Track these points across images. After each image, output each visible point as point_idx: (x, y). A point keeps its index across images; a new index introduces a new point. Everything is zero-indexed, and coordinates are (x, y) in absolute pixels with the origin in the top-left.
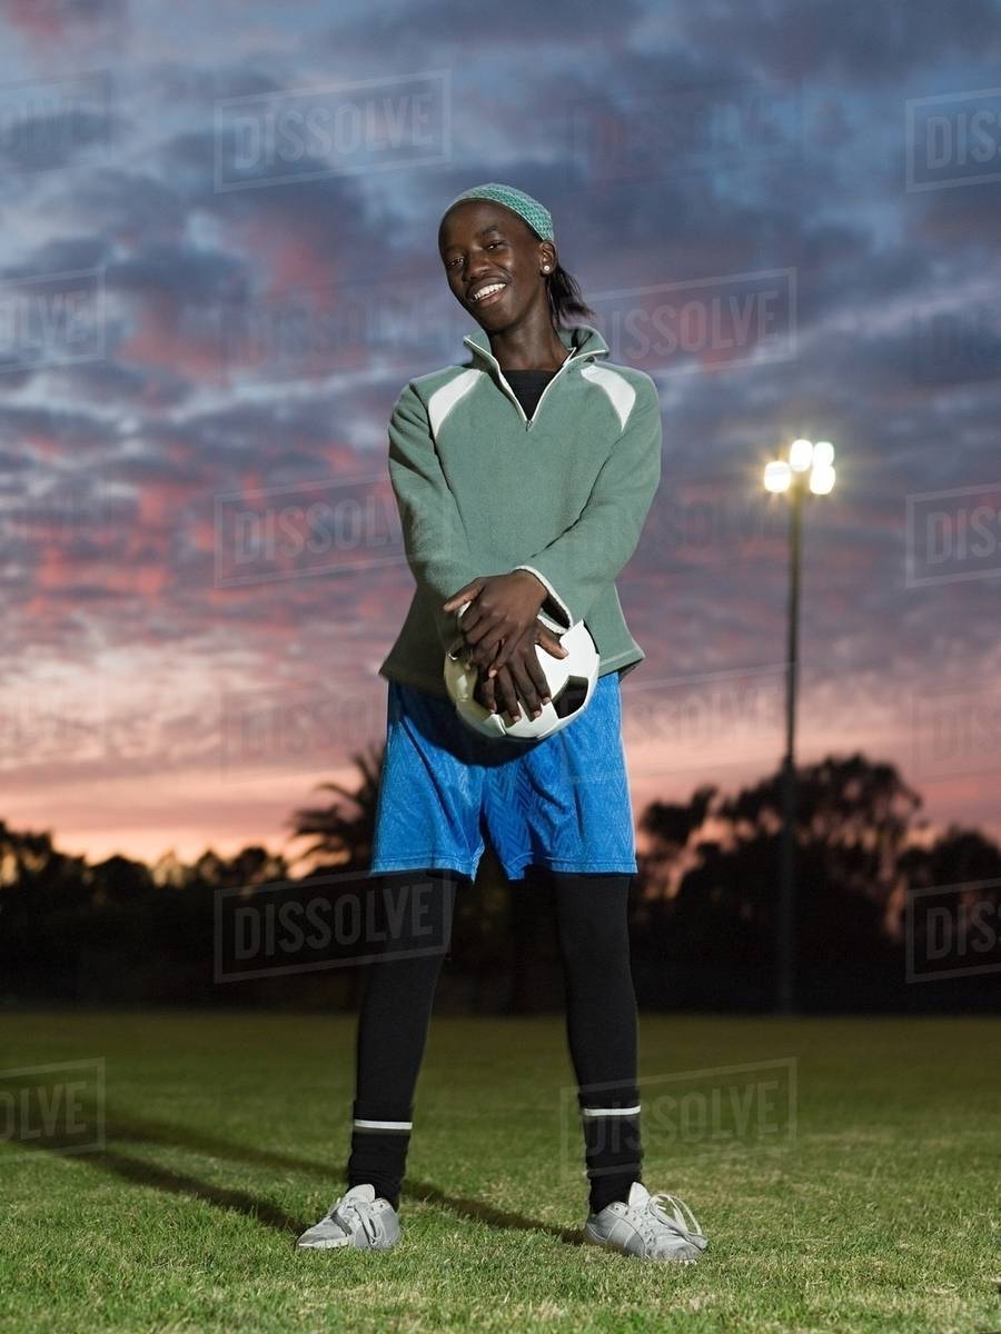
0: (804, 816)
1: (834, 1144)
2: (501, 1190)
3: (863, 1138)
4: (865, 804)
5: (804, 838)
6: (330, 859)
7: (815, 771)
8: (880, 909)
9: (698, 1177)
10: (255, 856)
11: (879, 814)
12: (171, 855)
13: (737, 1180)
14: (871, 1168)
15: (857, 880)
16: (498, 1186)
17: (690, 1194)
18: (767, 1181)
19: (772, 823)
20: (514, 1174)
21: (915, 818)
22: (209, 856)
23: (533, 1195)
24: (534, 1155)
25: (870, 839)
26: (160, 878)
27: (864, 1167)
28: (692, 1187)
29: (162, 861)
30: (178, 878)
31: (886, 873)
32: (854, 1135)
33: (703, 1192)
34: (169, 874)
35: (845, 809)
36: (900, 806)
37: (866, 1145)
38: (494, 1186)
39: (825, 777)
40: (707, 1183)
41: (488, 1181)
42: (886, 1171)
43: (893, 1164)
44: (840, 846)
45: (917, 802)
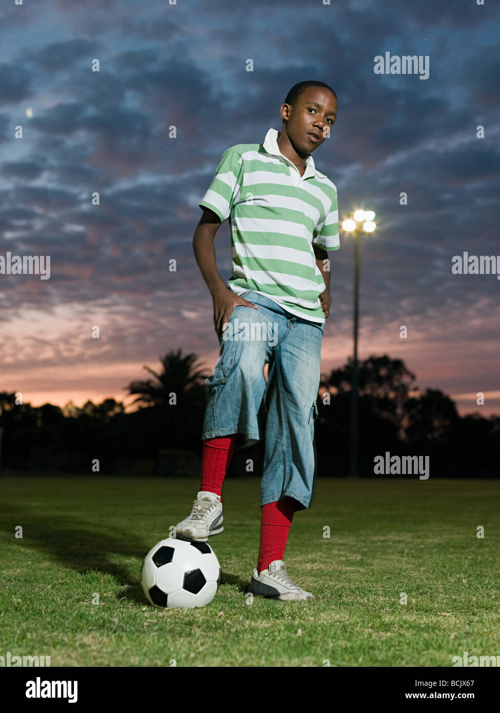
0: (362, 384)
1: (384, 541)
2: (232, 564)
3: (397, 538)
4: (389, 378)
5: (361, 393)
6: (145, 405)
7: (366, 362)
8: (397, 428)
9: (323, 557)
10: (110, 403)
11: (396, 384)
12: (71, 403)
13: (341, 559)
14: (403, 553)
15: (385, 414)
16: (231, 561)
17: (320, 565)
18: (355, 559)
19: (347, 387)
20: (237, 556)
21: (413, 385)
22: (89, 403)
23: (248, 567)
24: (245, 546)
25: (392, 395)
26: (66, 414)
27: (400, 553)
28: (321, 562)
29: (67, 406)
30: (74, 414)
31: (399, 411)
32: (393, 536)
33: (326, 565)
34: (70, 412)
35: (380, 381)
36: (406, 379)
37: (399, 542)
38: (229, 562)
39: (370, 366)
40: (328, 560)
41: (226, 559)
42: (410, 555)
43: (413, 551)
44: (378, 398)
45: (413, 377)
